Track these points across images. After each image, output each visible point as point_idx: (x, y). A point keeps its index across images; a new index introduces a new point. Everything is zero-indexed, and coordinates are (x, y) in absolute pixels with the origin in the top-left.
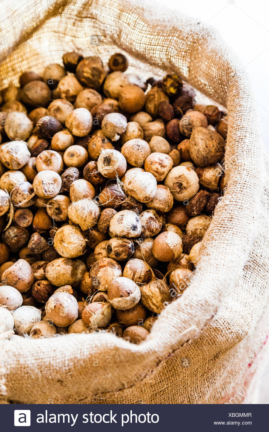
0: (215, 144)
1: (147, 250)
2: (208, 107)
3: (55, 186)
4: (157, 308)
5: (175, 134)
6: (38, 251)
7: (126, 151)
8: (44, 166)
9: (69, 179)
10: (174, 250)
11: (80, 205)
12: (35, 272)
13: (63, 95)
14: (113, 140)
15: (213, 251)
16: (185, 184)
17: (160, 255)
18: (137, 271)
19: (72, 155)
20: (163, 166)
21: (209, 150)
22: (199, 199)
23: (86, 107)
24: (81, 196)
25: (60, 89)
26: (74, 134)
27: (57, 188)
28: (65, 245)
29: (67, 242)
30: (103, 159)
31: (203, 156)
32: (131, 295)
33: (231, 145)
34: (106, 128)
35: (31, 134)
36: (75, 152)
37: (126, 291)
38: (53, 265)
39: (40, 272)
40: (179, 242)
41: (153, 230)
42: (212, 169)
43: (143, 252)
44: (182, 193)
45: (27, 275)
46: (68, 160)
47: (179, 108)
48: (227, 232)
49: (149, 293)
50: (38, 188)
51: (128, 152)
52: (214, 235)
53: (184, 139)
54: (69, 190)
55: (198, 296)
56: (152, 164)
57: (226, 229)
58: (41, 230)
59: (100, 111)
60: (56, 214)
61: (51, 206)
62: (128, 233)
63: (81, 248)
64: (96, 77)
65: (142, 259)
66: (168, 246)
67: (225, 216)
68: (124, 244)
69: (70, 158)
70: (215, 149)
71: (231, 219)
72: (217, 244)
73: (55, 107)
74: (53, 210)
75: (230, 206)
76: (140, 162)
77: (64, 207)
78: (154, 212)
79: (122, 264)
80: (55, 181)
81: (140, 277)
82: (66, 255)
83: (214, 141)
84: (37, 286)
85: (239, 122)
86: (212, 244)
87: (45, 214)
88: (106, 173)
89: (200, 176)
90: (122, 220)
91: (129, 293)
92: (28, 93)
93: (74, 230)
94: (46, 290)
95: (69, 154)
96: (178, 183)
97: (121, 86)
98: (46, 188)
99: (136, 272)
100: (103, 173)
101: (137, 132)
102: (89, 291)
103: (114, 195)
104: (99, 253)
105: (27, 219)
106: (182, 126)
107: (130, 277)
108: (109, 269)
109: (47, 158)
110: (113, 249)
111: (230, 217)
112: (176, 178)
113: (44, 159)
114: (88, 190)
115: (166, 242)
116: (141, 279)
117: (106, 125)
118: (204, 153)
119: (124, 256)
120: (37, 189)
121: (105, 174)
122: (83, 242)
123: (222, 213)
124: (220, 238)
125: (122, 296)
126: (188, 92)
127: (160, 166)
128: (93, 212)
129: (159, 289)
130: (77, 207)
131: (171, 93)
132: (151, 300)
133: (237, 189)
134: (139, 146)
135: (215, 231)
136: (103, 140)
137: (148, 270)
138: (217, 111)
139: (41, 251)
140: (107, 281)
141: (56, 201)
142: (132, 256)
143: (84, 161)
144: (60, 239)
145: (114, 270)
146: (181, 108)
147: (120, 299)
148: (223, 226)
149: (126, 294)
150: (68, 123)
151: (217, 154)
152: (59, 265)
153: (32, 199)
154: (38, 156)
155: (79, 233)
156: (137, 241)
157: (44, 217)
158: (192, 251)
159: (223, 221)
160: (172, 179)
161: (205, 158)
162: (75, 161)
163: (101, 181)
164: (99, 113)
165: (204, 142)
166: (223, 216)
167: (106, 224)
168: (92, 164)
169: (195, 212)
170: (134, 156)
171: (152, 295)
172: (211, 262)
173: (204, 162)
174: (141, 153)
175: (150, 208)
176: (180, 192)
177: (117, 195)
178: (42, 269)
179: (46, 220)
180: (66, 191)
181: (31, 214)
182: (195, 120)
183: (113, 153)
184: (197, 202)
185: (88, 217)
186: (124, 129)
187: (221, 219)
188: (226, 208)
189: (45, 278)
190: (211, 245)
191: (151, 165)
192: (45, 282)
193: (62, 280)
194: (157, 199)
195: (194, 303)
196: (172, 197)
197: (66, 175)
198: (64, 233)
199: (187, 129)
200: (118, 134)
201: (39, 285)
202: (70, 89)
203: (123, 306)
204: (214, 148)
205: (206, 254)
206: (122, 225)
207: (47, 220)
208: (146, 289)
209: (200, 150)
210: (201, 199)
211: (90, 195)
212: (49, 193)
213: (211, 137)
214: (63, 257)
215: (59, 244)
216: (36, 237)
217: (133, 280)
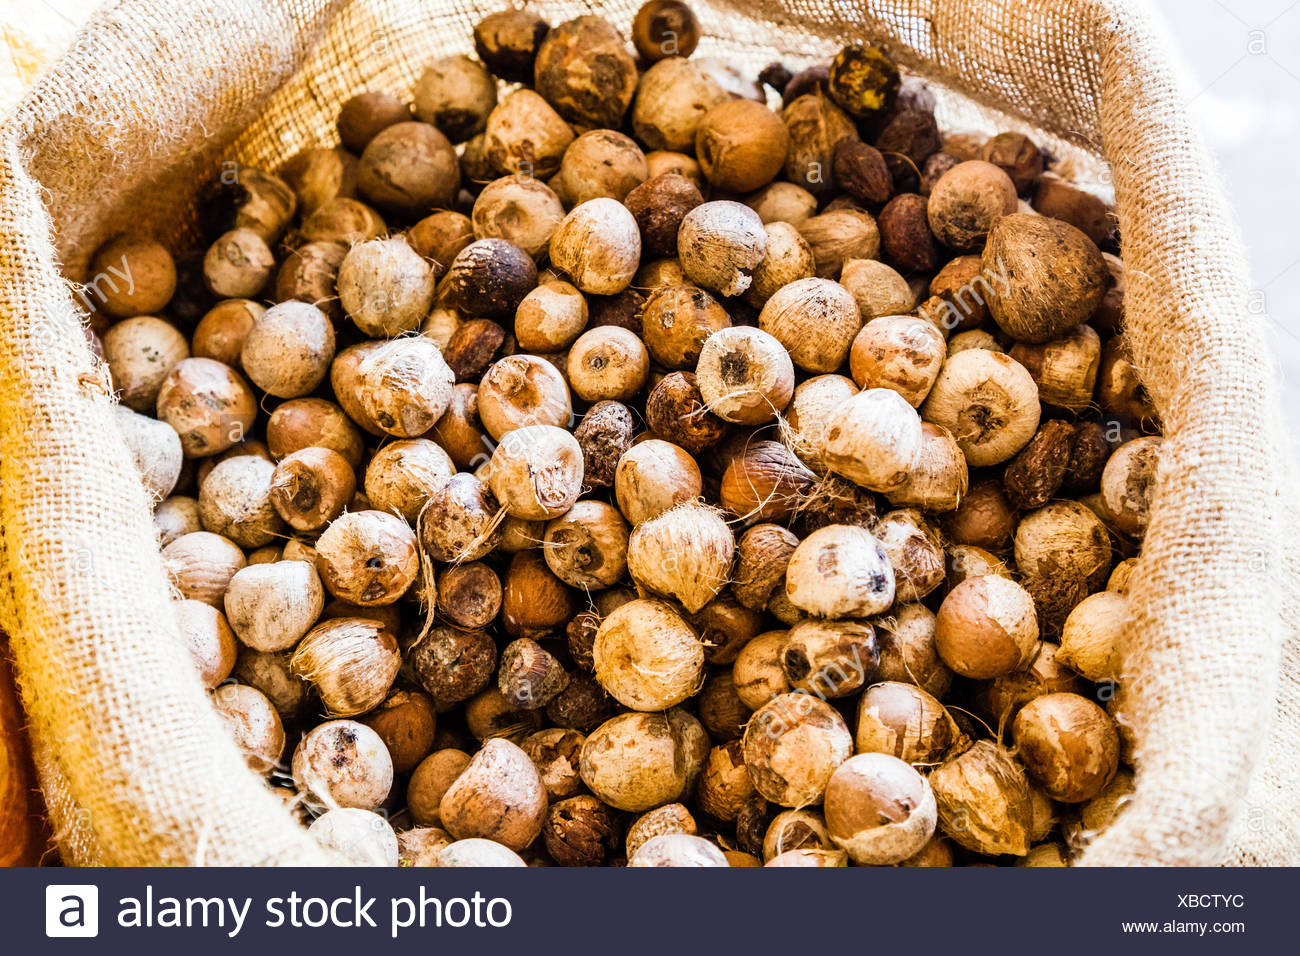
0: (1077, 263)
1: (919, 646)
2: (999, 138)
3: (568, 476)
4: (996, 840)
5: (917, 245)
6: (538, 701)
7: (784, 325)
8: (511, 412)
9: (606, 442)
10: (1018, 638)
11: (672, 531)
12: (543, 772)
13: (511, 161)
14: (727, 293)
15: (1186, 629)
16: (998, 410)
17: (976, 660)
18: (908, 724)
19: (601, 362)
20: (919, 360)
21: (1062, 286)
22: (1051, 452)
23: (604, 191)
24: (667, 499)
25: (496, 141)
26: (587, 288)
27: (572, 480)
28: (644, 670)
29: (647, 659)
30: (717, 363)
31: (1044, 309)
32: (913, 812)
33: (1149, 263)
34: (703, 258)
35: (433, 306)
36: (608, 352)
37: (897, 801)
38: (610, 745)
39: (561, 769)
40: (1027, 608)
41: (925, 578)
42: (1071, 346)
43: (907, 655)
44: (988, 440)
45: (530, 791)
46: (588, 381)
47: (902, 156)
48: (1214, 557)
49: (961, 794)
50: (517, 490)
51: (791, 326)
52: (1171, 576)
53: (951, 258)
54: (612, 480)
55: (1194, 798)
56: (880, 358)
57: (1207, 549)
58: (536, 627)
59: (660, 201)
60: (582, 567)
61: (561, 545)
62: (862, 604)
63: (693, 673)
64: (610, 87)
65: (906, 680)
66: (998, 626)
67: (1195, 506)
68: (851, 639)
69: (596, 374)
70: (1081, 281)
71: (1216, 514)
72: (1190, 605)
73: (502, 206)
74: (568, 557)
75: (1204, 468)
76: (835, 354)
77: (607, 540)
78: (917, 516)
79: (848, 707)
80: (565, 457)
81: (919, 742)
82: (649, 703)
83: (1072, 255)
84: (561, 821)
85: (1162, 184)
86: (1174, 604)
87: (541, 574)
88: (737, 407)
89: (1035, 373)
90: (836, 562)
91: (907, 808)
92: (387, 167)
93: (662, 615)
94: (596, 829)
95: (587, 358)
96: (973, 408)
97: (698, 107)
98: (543, 486)
99: (905, 728)
100: (723, 412)
101: (797, 258)
102: (738, 811)
103: (775, 480)
104: (758, 681)
105: (483, 597)
106: (941, 216)
107: (885, 748)
108: (813, 732)
109: (516, 383)
110: (812, 663)
111: (1214, 505)
112: (967, 394)
113: (506, 387)
114: (686, 476)
115: (990, 613)
116: (924, 748)
117: (697, 247)
118: (1045, 300)
119: (850, 682)
120: (511, 494)
121: (732, 414)
122: (697, 650)
123: (1183, 498)
124: (1198, 581)
125: (885, 822)
126: (914, 98)
127: (910, 361)
128: (720, 548)
129: (996, 774)
130: (664, 538)
131: (866, 110)
132: (974, 816)
133: (1214, 409)
134: (825, 302)
135: (1172, 560)
136: (697, 299)
137: (939, 716)
138: (1029, 152)
139: (547, 698)
140: (811, 774)
141: (576, 523)
142: (874, 677)
143: (640, 377)
144: (619, 652)
145: (830, 731)
146: (907, 154)
147: (880, 831)
148: (1198, 540)
149: (899, 811)
150: (564, 254)
151: (1088, 296)
152: (634, 743)
153: (496, 531)
154: (486, 378)
155: (681, 624)
156: (883, 625)
157: (540, 583)
158: (1068, 630)
159: (1192, 524)
160: (952, 397)
161: (1050, 315)
162: (613, 379)
163: (717, 434)
164: (660, 209)
165: (1040, 263)
166: (1188, 508)
167: (766, 582)
168: (675, 383)
169: (1039, 497)
170: (815, 339)
171: (973, 799)
172: (1191, 667)
173: (1046, 328)
174: (836, 325)
175: (902, 506)
176: (984, 437)
177: (785, 479)
178: (563, 758)
179: (548, 592)
180: (601, 487)
181: (494, 579)
182: (982, 192)
183: (749, 339)
184: (1044, 463)
185: (706, 565)
186: (760, 252)
187: (1184, 519)
188: (1192, 477)
189: (581, 788)
190: (1170, 610)
191: (881, 363)
192: (582, 804)
193: (653, 789)
194: (922, 474)
195: (1187, 824)
196: (961, 460)
197: (591, 432)
198: (632, 631)
199: (958, 222)
200: (746, 272)
201: (566, 815)
202: (533, 137)
203: (890, 853)
204: (1076, 277)
205: (1164, 644)
206: (840, 580)
207: (552, 593)
208: (948, 779)
209: (1032, 288)
210: (1057, 450)
211: (691, 490)
212: (553, 503)
213: (1060, 242)
214: (637, 712)
215: (617, 670)
216: (527, 654)
217: (898, 755)
